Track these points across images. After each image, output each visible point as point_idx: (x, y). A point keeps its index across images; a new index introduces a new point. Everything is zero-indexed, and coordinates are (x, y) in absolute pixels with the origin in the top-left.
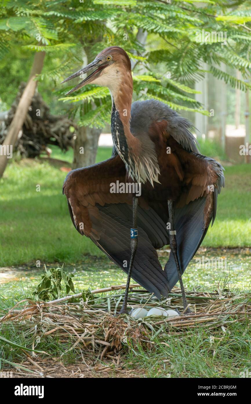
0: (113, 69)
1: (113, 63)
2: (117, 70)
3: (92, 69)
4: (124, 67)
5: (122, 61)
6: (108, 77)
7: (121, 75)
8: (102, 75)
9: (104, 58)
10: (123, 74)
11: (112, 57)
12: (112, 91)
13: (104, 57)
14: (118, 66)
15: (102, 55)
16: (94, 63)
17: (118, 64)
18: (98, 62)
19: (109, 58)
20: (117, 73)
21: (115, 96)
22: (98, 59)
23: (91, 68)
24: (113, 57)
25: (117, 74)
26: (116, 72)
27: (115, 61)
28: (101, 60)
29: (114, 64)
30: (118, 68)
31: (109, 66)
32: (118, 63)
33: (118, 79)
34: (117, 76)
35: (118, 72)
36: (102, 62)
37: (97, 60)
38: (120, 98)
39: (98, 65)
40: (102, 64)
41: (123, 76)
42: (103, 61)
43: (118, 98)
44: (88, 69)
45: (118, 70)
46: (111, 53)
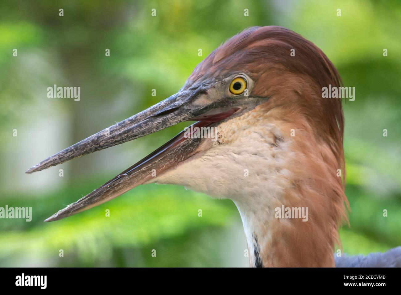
0: (253, 129)
1: (256, 104)
2: (271, 132)
3: (164, 122)
4: (307, 124)
5: (295, 98)
6: (234, 160)
7: (291, 154)
8: (206, 150)
9: (218, 84)
10: (302, 147)
11: (250, 81)
12: (252, 215)
13: (217, 78)
14: (276, 119)
15: (211, 69)
16: (175, 100)
17: (275, 112)
18: (194, 98)
19: (237, 86)
20: (273, 145)
21: (263, 236)
22: (195, 85)
23: (160, 120)
24: (255, 80)
25: (274, 150)
26: (272, 140)
27: (266, 98)
28: (203, 92)
29: (258, 108)
30: (278, 127)
31: (239, 115)
32: (278, 106)
33: (278, 169)
34: (274, 156)
35: (276, 138)
36: (208, 98)
37: (187, 91)
38: (282, 242)
39: (193, 109)
40: (207, 108)
41: (302, 157)
42: (214, 95)
43: (275, 243)
44: (146, 123)
45: (278, 133)
46: (248, 66)
